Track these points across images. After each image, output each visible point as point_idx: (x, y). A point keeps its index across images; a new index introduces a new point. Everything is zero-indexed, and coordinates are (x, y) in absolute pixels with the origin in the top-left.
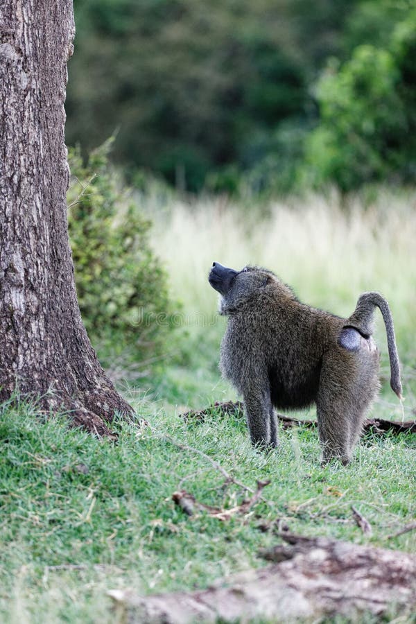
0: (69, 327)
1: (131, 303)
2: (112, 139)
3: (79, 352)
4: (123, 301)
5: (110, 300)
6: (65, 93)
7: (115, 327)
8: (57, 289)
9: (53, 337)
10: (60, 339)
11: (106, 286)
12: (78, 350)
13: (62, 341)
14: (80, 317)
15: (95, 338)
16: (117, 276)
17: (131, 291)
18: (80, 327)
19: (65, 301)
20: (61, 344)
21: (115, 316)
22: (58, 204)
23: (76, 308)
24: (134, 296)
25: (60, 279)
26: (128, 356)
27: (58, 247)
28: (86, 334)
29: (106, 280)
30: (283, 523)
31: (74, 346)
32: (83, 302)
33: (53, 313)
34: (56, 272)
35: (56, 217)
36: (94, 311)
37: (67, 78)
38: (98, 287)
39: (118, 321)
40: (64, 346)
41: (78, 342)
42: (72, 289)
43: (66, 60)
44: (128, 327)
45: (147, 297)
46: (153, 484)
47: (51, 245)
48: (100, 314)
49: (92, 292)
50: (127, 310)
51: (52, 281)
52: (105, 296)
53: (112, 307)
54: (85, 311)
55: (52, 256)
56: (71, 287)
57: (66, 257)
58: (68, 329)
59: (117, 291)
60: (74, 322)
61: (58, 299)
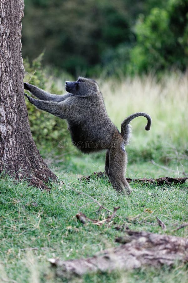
0: (27, 140)
1: (54, 129)
2: (42, 54)
4: (50, 128)
5: (45, 128)
6: (21, 34)
7: (47, 140)
8: (21, 123)
9: (19, 145)
10: (23, 146)
11: (42, 122)
12: (31, 151)
13: (24, 147)
14: (32, 136)
15: (38, 145)
16: (48, 116)
17: (54, 123)
18: (31, 140)
19: (24, 128)
20: (23, 148)
21: (47, 135)
22: (20, 85)
23: (29, 132)
24: (56, 125)
25: (22, 119)
26: (54, 153)
27: (21, 104)
28: (34, 143)
29: (43, 119)
30: (126, 226)
32: (32, 129)
33: (19, 134)
34: (20, 115)
35: (19, 91)
36: (38, 133)
37: (22, 27)
38: (38, 122)
39: (49, 137)
40: (25, 149)
41: (31, 147)
42: (27, 123)
43: (21, 19)
44: (53, 139)
45: (62, 126)
46: (67, 211)
47: (17, 103)
48: (40, 134)
49: (36, 124)
50: (53, 132)
51: (18, 120)
52: (42, 126)
53: (46, 131)
54: (33, 133)
55: (18, 109)
57: (24, 109)
58: (26, 141)
59: (48, 123)
60: (29, 138)
61: (21, 128)
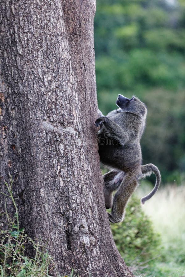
0: (110, 249)
1: (137, 236)
3: (116, 260)
4: (133, 235)
5: (127, 236)
7: (130, 248)
8: (103, 233)
9: (104, 255)
10: (107, 255)
11: (124, 230)
12: (115, 259)
13: (108, 256)
14: (115, 245)
15: (122, 253)
16: (129, 225)
17: (136, 231)
18: (115, 249)
19: (107, 238)
20: (108, 258)
21: (130, 243)
22: (100, 196)
23: (113, 241)
24: (138, 233)
25: (104, 229)
26: (138, 260)
27: (102, 215)
28: (118, 252)
29: (125, 227)
31: (114, 257)
32: (115, 238)
33: (102, 244)
34: (102, 226)
35: (100, 202)
36: (120, 242)
38: (121, 231)
39: (131, 246)
40: (109, 258)
41: (115, 256)
42: (110, 233)
44: (137, 247)
45: (144, 233)
47: (99, 214)
48: (123, 243)
49: (119, 233)
50: (136, 240)
51: (101, 230)
52: (124, 235)
53: (128, 239)
54: (116, 242)
55: (100, 219)
56: (109, 232)
57: (106, 219)
58: (110, 251)
59: (130, 231)
60: (112, 247)
61: (104, 238)
